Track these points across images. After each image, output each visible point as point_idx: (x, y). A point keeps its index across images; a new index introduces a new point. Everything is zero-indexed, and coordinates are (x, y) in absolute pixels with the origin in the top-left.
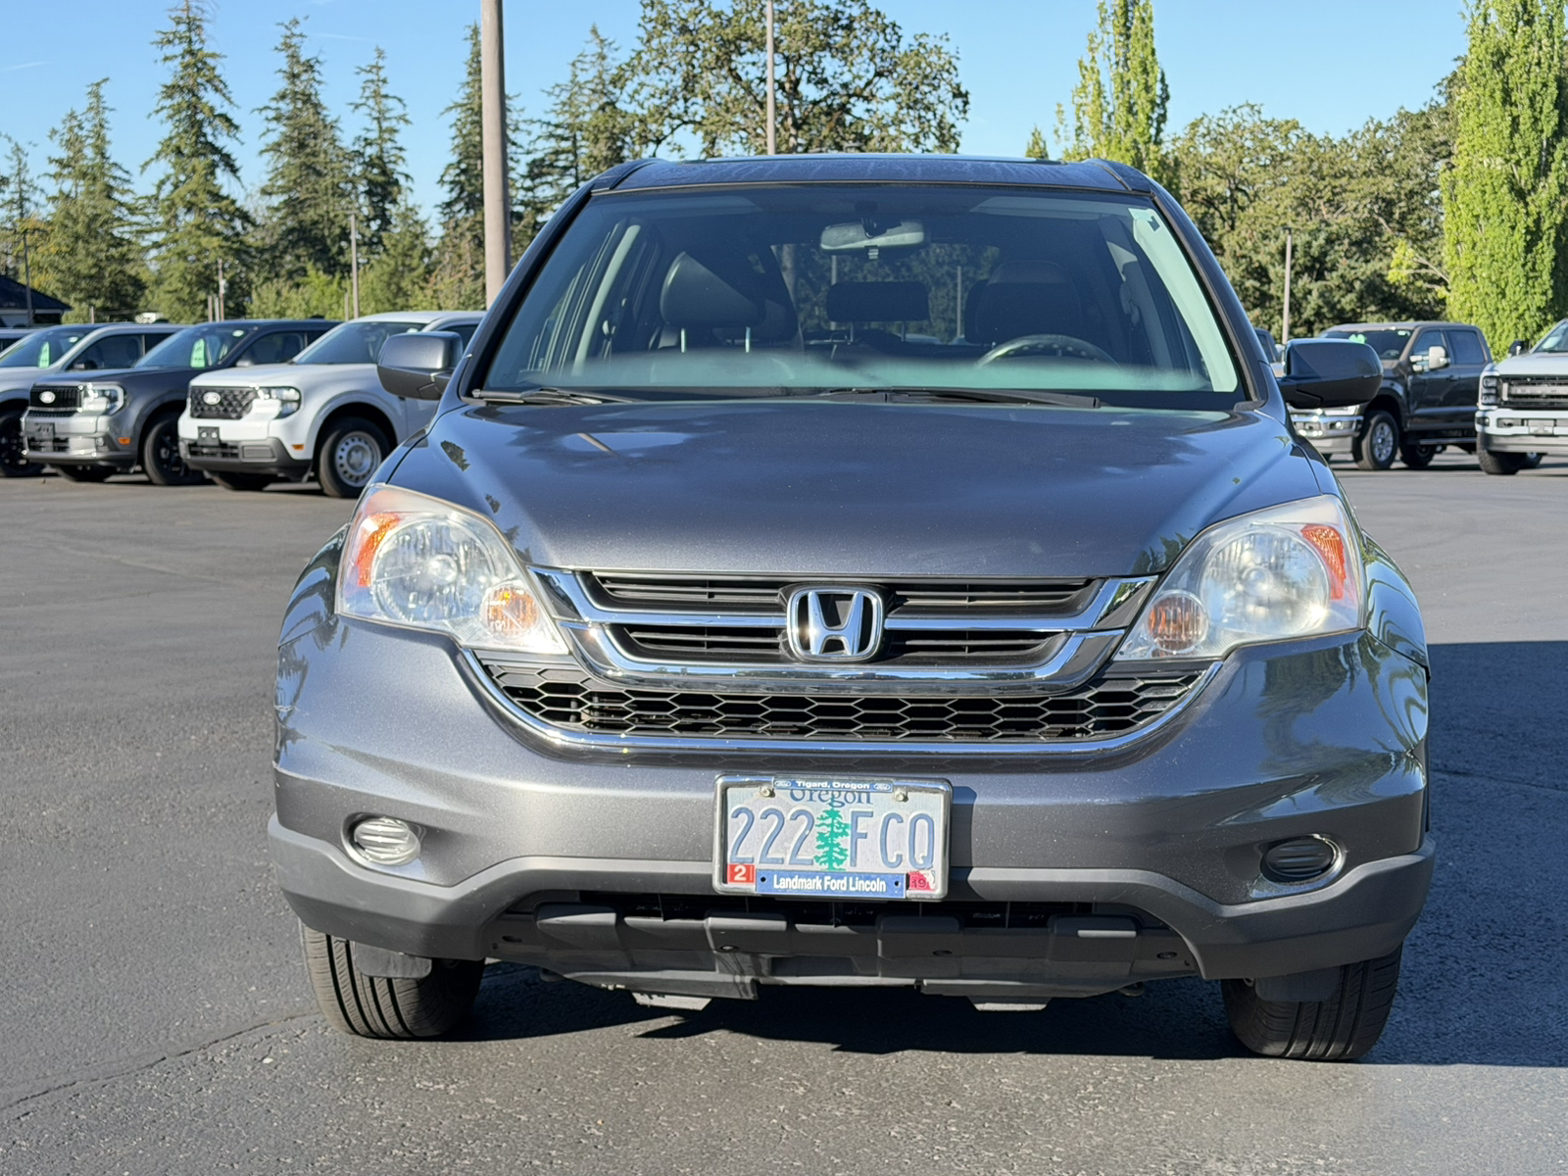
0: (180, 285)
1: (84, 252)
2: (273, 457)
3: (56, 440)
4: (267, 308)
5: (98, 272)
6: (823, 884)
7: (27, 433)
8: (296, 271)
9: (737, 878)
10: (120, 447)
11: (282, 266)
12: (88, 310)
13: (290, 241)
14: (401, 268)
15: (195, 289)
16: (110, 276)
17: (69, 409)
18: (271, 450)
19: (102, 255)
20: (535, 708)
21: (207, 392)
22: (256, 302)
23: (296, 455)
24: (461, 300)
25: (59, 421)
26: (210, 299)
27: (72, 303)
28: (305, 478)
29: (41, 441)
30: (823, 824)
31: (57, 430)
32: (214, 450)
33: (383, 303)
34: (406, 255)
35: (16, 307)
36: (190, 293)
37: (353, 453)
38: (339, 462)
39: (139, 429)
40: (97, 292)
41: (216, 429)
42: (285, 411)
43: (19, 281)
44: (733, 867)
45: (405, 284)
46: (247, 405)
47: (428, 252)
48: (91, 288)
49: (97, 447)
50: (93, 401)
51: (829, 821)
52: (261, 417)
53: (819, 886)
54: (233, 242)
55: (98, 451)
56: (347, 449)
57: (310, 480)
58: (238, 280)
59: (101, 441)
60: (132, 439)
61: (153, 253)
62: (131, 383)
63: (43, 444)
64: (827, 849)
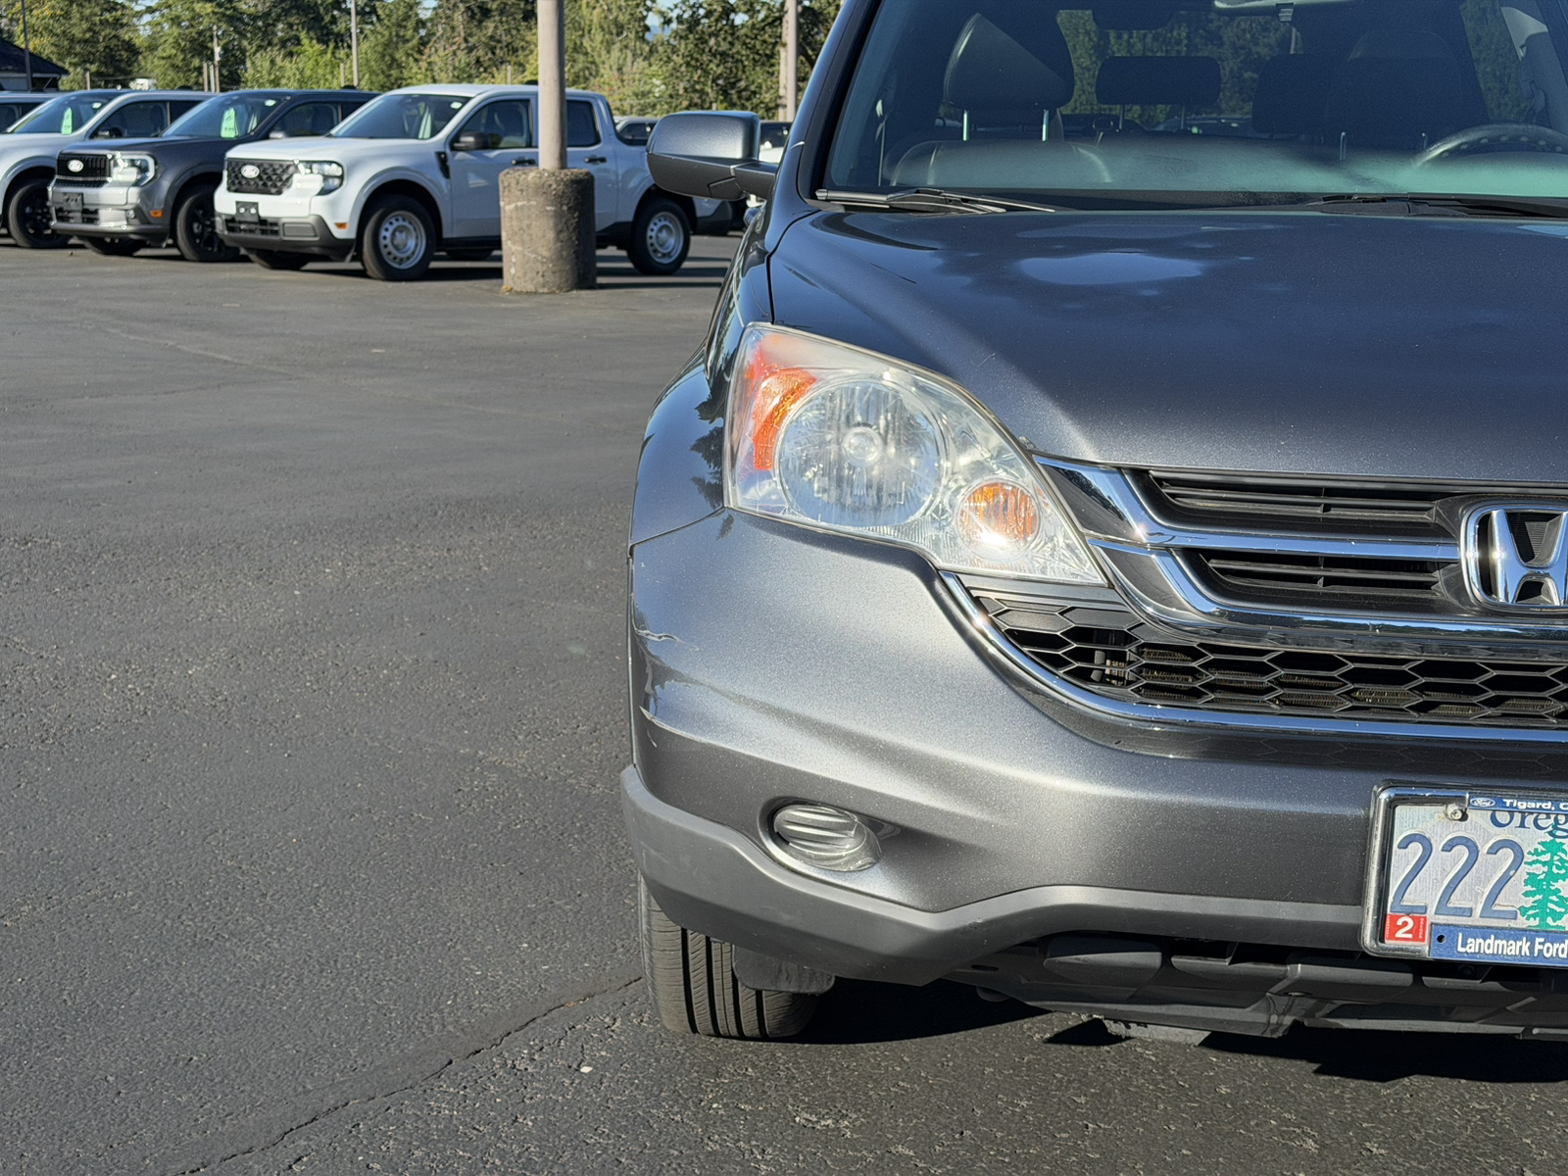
0: (174, 51)
1: (78, 16)
2: (315, 236)
3: (85, 211)
4: (261, 77)
5: (92, 36)
6: (1531, 949)
7: (54, 203)
8: (289, 40)
9: (1399, 934)
10: (152, 221)
11: (274, 34)
12: (84, 75)
13: (283, 9)
14: (395, 39)
15: (189, 56)
16: (104, 40)
17: (98, 179)
18: (313, 228)
19: (97, 19)
20: (1057, 662)
21: (245, 164)
22: (251, 71)
23: (339, 234)
24: (456, 73)
25: (88, 191)
26: (205, 65)
27: (67, 66)
28: (349, 257)
29: (69, 212)
30: (1537, 861)
31: (86, 201)
32: (253, 227)
33: (377, 75)
34: (400, 26)
35: (13, 71)
36: (184, 60)
37: (397, 234)
38: (383, 242)
39: (171, 203)
40: (92, 57)
41: (255, 205)
42: (327, 188)
43: (17, 43)
44: (1395, 919)
45: (400, 55)
46: (288, 179)
47: (421, 23)
48: (86, 53)
49: (127, 219)
50: (123, 171)
51: (1546, 857)
52: (301, 193)
53: (1526, 950)
54: (227, 9)
55: (128, 224)
56: (391, 228)
57: (354, 259)
58: (231, 47)
59: (132, 213)
60: (164, 211)
61: (147, 18)
62: (161, 152)
63: (71, 215)
64: (1538, 897)
